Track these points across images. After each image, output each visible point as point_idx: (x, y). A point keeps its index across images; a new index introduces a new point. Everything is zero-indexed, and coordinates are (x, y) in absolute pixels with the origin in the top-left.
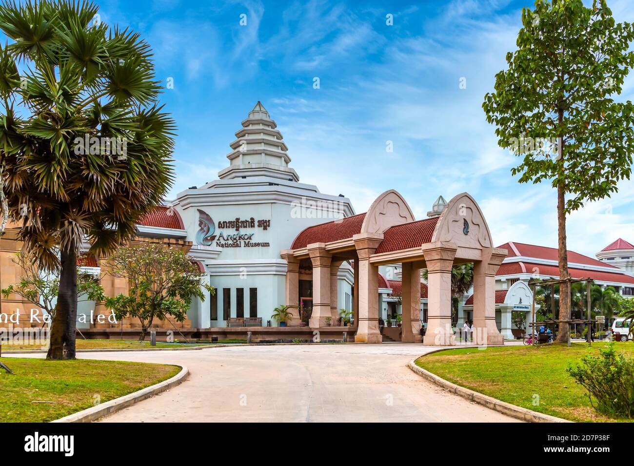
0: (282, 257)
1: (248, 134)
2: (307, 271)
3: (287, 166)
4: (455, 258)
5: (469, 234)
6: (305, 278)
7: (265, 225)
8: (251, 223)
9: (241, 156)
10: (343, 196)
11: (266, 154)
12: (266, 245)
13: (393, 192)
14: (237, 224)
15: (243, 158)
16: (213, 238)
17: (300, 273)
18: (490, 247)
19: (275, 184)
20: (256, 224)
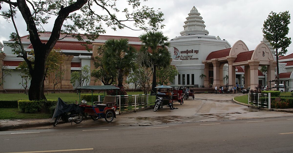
0: (203, 63)
1: (190, 18)
2: (212, 68)
3: (204, 29)
4: (259, 65)
5: (265, 56)
6: (211, 70)
7: (197, 52)
8: (192, 51)
9: (188, 26)
10: (225, 40)
11: (197, 25)
12: (197, 59)
13: (241, 41)
14: (187, 52)
15: (189, 28)
16: (179, 57)
17: (209, 68)
18: (273, 60)
19: (200, 38)
20: (194, 52)
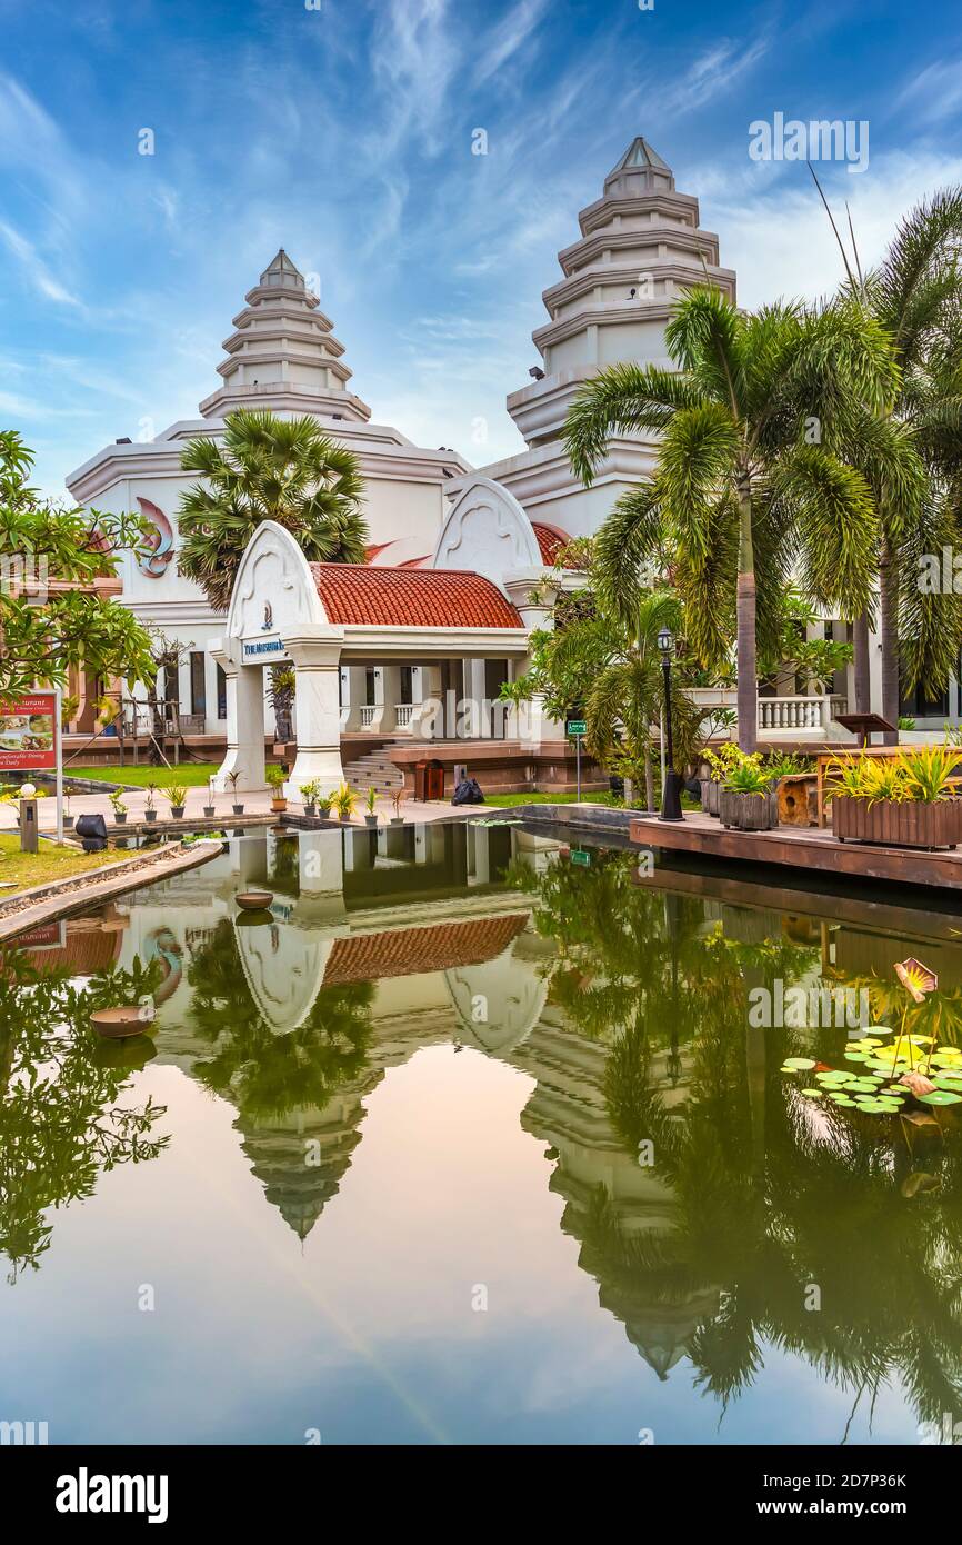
1: (257, 320)
3: (344, 389)
9: (241, 368)
11: (291, 363)
15: (245, 373)
16: (170, 558)
